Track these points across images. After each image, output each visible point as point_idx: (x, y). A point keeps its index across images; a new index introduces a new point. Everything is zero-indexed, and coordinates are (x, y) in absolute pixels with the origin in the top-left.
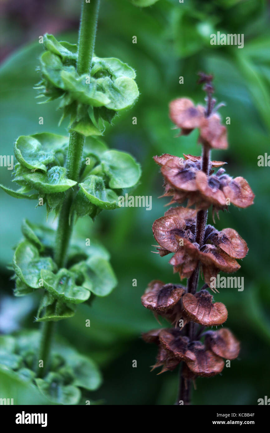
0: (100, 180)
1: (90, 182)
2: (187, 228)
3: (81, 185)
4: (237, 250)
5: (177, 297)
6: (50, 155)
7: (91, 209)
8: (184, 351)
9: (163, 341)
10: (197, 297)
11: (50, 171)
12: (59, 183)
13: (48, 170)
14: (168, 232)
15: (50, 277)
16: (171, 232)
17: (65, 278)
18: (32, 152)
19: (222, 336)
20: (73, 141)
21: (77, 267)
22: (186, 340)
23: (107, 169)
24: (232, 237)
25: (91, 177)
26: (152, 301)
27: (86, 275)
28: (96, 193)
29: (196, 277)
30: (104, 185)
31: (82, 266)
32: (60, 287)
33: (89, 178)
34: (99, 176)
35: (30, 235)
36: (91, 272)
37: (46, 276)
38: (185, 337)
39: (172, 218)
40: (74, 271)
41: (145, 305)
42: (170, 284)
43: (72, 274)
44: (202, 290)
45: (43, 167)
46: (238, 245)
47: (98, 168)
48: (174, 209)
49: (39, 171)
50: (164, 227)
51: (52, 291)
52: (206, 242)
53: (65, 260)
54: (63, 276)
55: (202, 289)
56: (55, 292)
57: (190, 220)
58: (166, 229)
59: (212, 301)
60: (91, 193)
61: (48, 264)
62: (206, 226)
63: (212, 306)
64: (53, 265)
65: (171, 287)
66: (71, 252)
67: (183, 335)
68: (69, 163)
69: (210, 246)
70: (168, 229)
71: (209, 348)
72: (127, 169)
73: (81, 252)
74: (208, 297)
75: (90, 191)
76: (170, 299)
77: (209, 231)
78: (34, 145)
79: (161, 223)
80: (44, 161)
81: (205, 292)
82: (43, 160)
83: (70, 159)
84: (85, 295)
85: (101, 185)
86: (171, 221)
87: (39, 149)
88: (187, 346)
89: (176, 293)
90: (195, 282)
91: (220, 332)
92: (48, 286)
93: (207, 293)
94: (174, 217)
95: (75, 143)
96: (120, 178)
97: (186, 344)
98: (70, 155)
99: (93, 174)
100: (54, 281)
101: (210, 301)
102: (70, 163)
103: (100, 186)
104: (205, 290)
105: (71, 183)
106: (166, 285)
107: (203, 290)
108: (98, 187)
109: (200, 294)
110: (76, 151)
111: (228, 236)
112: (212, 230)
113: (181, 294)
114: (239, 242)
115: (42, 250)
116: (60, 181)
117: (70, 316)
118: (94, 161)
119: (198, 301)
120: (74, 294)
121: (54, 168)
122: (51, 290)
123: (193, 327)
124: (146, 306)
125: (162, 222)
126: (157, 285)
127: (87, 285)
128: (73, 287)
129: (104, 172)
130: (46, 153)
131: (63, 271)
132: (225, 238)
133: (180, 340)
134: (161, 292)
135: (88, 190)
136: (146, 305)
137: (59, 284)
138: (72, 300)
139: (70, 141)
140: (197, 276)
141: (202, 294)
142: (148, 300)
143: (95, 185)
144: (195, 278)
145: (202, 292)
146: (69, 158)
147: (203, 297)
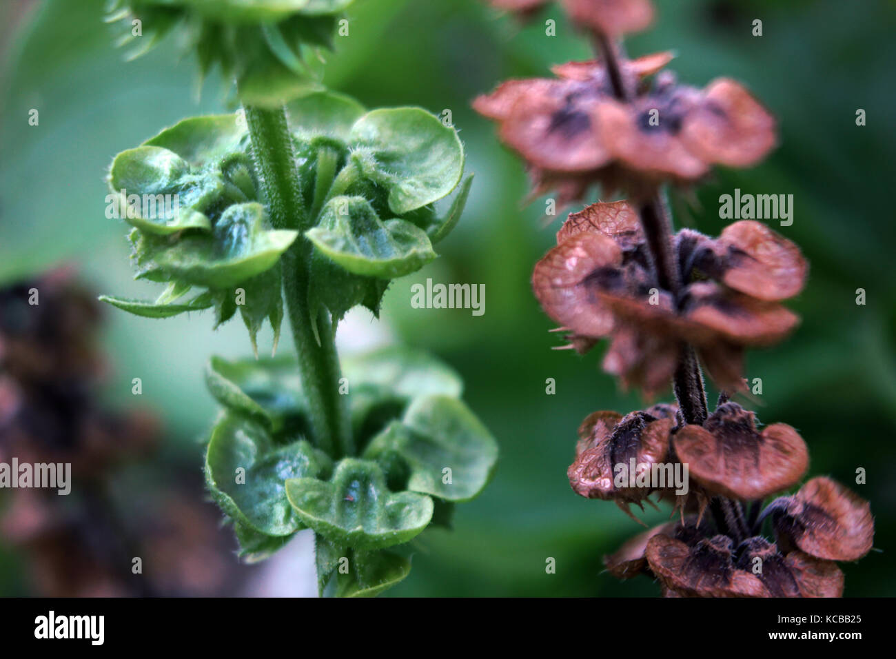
0: (357, 203)
1: (334, 217)
2: (627, 257)
3: (311, 234)
4: (779, 272)
5: (659, 446)
6: (208, 181)
7: (359, 287)
8: (726, 577)
9: (660, 571)
10: (711, 430)
11: (221, 222)
12: (253, 248)
13: (214, 220)
14: (578, 284)
15: (316, 494)
16: (587, 281)
17: (356, 484)
18: (160, 185)
19: (816, 501)
20: (255, 124)
21: (379, 442)
22: (722, 544)
23: (370, 165)
24: (754, 243)
25: (333, 204)
26: (599, 474)
27: (410, 457)
28: (358, 244)
29: (694, 376)
30: (373, 212)
31: (392, 435)
32: (349, 510)
33: (329, 207)
34: (354, 195)
35: (231, 398)
36: (421, 443)
37: (302, 495)
38: (720, 537)
39: (579, 243)
40: (376, 457)
41: (582, 493)
42: (631, 415)
43: (370, 466)
44: (721, 406)
45: (197, 220)
46: (777, 260)
47: (346, 174)
48: (578, 216)
49: (190, 234)
50: (565, 276)
51: (329, 532)
52: (687, 280)
53: (347, 434)
54: (351, 478)
55: (720, 403)
56: (338, 531)
57: (630, 233)
58: (572, 280)
59: (755, 426)
60: (344, 249)
61: (300, 460)
62: (675, 239)
63: (761, 438)
64: (314, 459)
65: (637, 421)
66: (357, 405)
67: (712, 534)
68: (266, 183)
69: (700, 289)
70: (575, 276)
71: (789, 545)
72: (426, 148)
73: (383, 395)
74: (742, 419)
75: (341, 244)
76: (644, 456)
77: (687, 245)
78: (161, 167)
79: (552, 267)
80: (196, 201)
81: (730, 409)
82: (194, 197)
83: (264, 172)
84: (420, 513)
85: (366, 216)
86: (579, 251)
87: (177, 174)
88: (730, 560)
89: (653, 436)
90: (696, 390)
91: (808, 493)
92: (314, 523)
93: (736, 410)
94: (583, 241)
95: (264, 129)
96: (412, 180)
97: (725, 554)
98: (262, 164)
99: (337, 193)
100: (329, 501)
101: (749, 429)
102: (269, 183)
103: (362, 218)
104: (729, 402)
105: (282, 239)
106: (623, 421)
107: (724, 405)
108: (360, 223)
109: (717, 418)
110: (272, 148)
111: (742, 245)
112: (694, 241)
113: (665, 434)
114: (775, 249)
115: (276, 427)
116: (253, 241)
117: (399, 580)
118: (333, 157)
119: (719, 437)
120: (393, 518)
121: (228, 212)
122: (326, 530)
123: (733, 504)
124: (585, 494)
125: (555, 263)
126: (600, 427)
127: (419, 483)
128: (383, 499)
129: (366, 179)
130: (197, 178)
131: (344, 466)
132: (737, 253)
133: (705, 548)
134: (615, 441)
135: (332, 243)
136: (584, 491)
137: (345, 503)
138: (387, 539)
139: (249, 128)
140: (696, 371)
141: (723, 417)
142: (588, 474)
143: (350, 220)
144: (692, 379)
145: (722, 410)
146: (261, 170)
147: (728, 424)
